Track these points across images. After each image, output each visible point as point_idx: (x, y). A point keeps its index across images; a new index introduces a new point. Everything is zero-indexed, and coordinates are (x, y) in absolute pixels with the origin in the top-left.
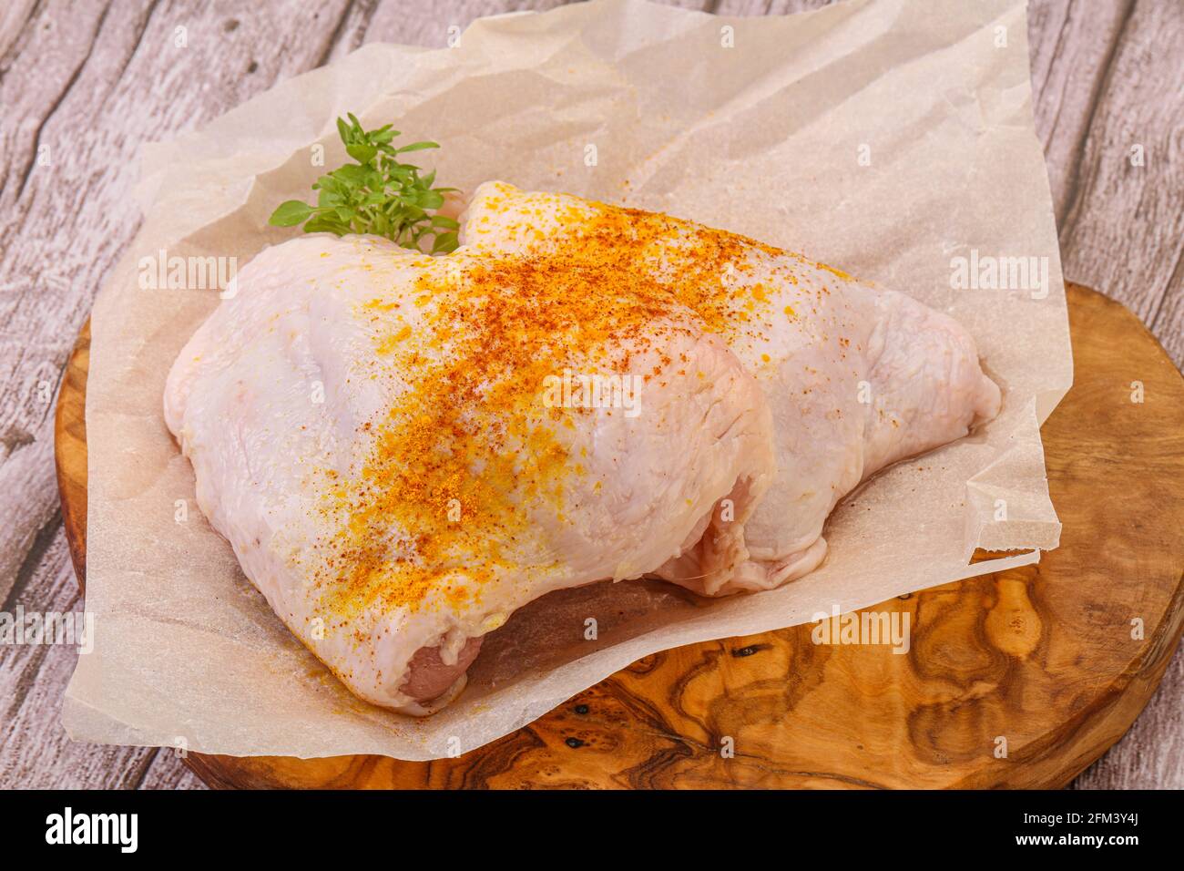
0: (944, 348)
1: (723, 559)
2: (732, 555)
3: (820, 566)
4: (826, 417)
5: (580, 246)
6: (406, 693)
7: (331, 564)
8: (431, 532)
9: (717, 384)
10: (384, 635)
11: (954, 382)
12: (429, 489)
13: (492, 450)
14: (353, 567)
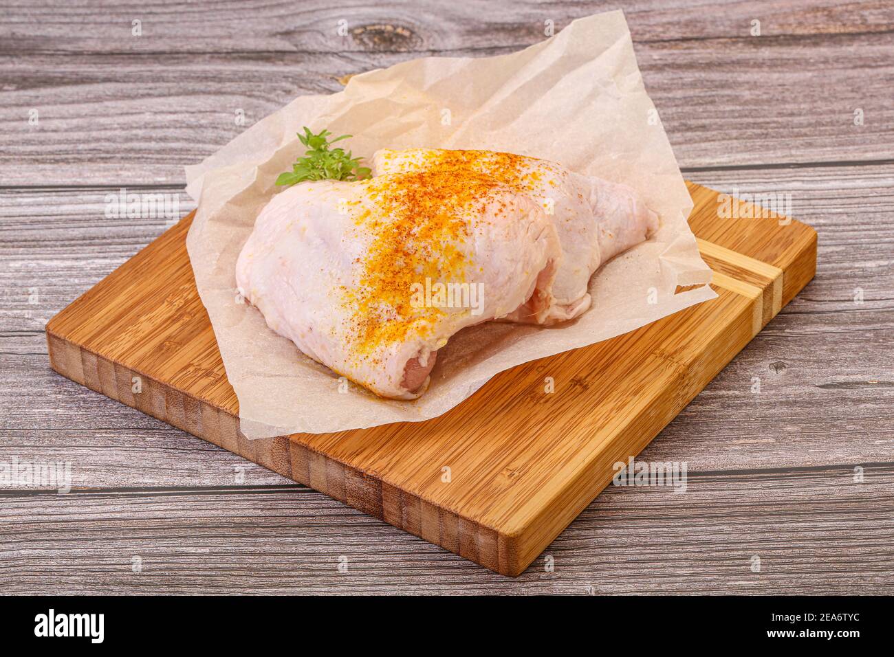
0: (627, 197)
1: (544, 304)
2: (548, 302)
3: (591, 307)
4: (579, 232)
5: (439, 168)
6: (404, 387)
7: (353, 330)
8: (402, 303)
9: (530, 214)
10: (389, 357)
11: (636, 212)
12: (397, 284)
13: (425, 259)
14: (365, 329)
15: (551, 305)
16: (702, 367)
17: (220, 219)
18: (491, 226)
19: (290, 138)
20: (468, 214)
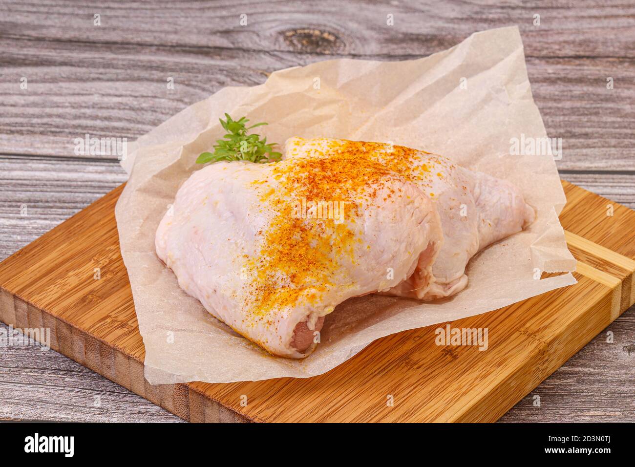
0: (507, 192)
1: (424, 281)
2: (428, 279)
3: (467, 287)
4: (461, 220)
5: (340, 156)
6: (293, 347)
7: (252, 294)
8: (296, 273)
9: (416, 201)
10: (281, 319)
11: (514, 205)
13: (319, 235)
14: (262, 293)
15: (430, 282)
16: (562, 346)
17: (145, 190)
18: (380, 210)
19: (214, 123)
20: (360, 198)
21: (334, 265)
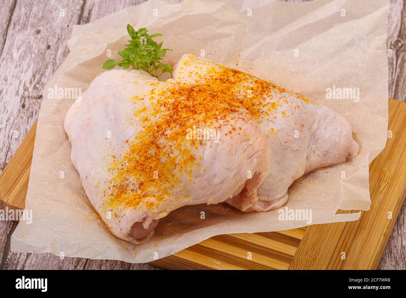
0: (339, 130)
1: (248, 200)
2: (251, 199)
4: (293, 152)
5: (213, 82)
6: (131, 237)
7: (109, 189)
8: (144, 182)
9: (251, 139)
10: (124, 216)
11: (342, 142)
12: (145, 166)
13: (169, 154)
14: (117, 190)
15: (254, 201)
17: (70, 75)
21: (175, 179)
